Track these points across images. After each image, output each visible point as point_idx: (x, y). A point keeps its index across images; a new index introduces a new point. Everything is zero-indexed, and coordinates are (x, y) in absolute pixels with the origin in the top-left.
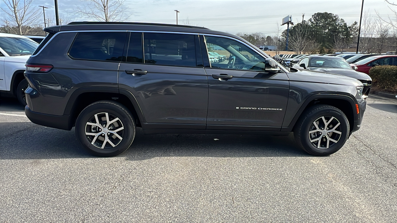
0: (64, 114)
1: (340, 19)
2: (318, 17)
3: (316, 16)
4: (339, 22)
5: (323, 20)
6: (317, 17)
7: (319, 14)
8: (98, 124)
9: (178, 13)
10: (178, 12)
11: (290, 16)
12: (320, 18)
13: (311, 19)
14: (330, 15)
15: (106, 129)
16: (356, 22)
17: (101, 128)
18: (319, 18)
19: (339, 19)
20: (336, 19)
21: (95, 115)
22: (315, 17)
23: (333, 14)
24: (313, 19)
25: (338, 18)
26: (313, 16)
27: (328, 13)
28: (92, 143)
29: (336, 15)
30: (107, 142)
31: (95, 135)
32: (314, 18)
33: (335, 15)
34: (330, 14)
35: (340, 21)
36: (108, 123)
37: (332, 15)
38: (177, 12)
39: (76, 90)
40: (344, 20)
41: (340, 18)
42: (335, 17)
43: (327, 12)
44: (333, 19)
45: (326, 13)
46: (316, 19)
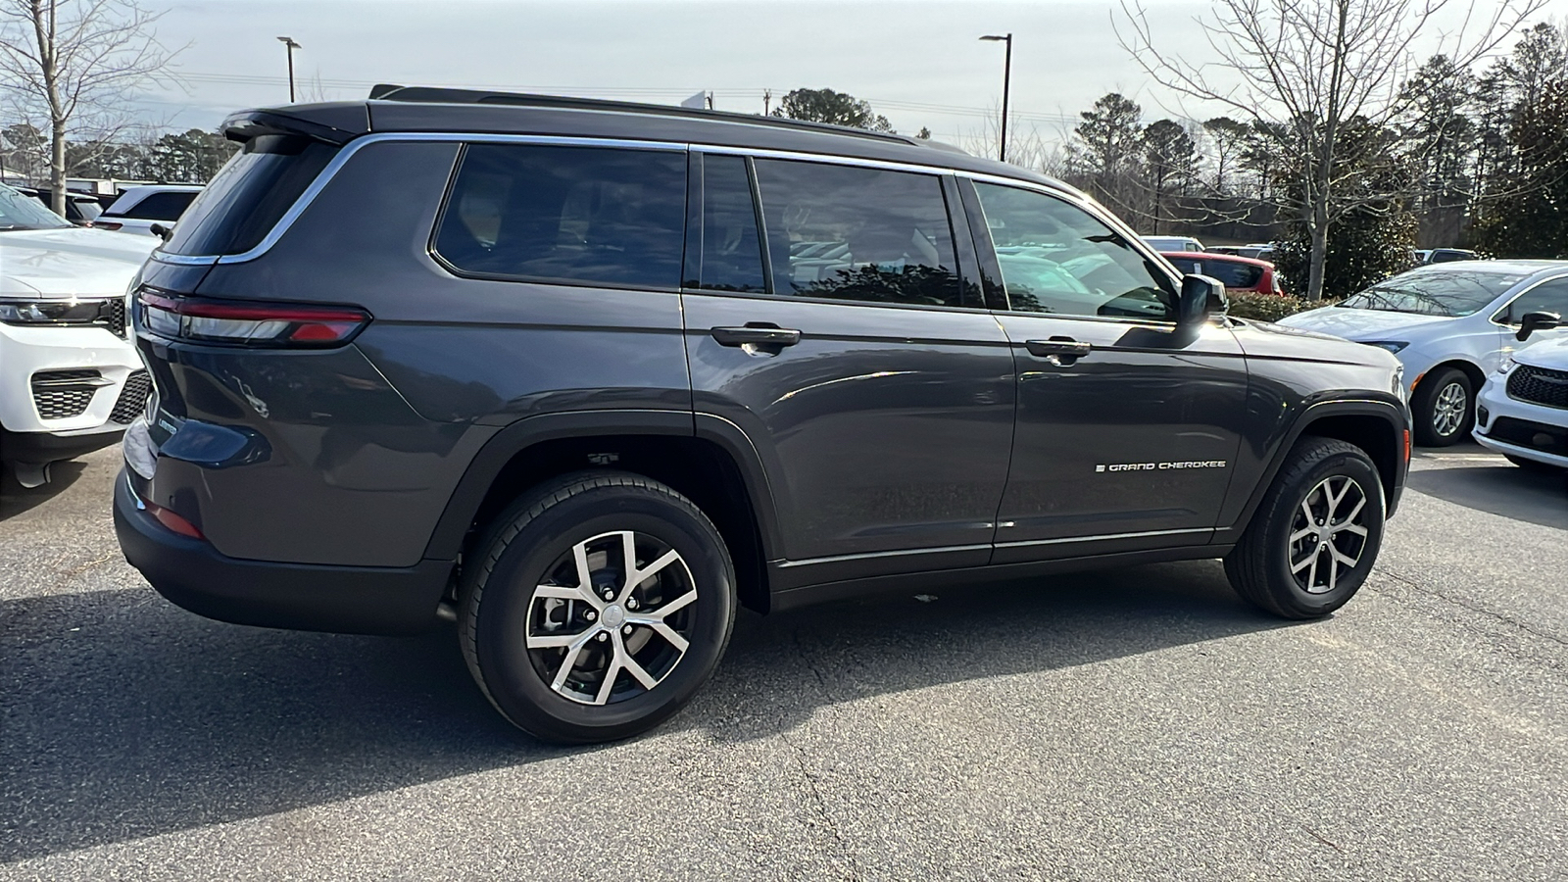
0: (423, 558)
1: (876, 118)
2: (802, 103)
3: (794, 100)
4: (873, 127)
5: (820, 115)
6: (798, 105)
7: (804, 95)
8: (585, 588)
9: (293, 50)
10: (296, 45)
11: (708, 95)
12: (811, 107)
13: (778, 109)
14: (842, 100)
15: (616, 608)
16: (925, 129)
17: (598, 608)
18: (805, 108)
19: (873, 115)
20: (863, 116)
21: (574, 548)
22: (792, 104)
23: (852, 98)
24: (785, 109)
25: (869, 111)
26: (785, 98)
27: (833, 93)
28: (555, 687)
29: (861, 102)
30: (623, 671)
31: (570, 644)
32: (789, 109)
33: (857, 102)
34: (844, 96)
35: (876, 125)
36: (631, 581)
37: (850, 101)
38: (290, 44)
39: (497, 429)
40: (889, 121)
41: (876, 113)
42: (858, 107)
43: (831, 88)
44: (852, 114)
45: (829, 92)
46: (797, 111)
